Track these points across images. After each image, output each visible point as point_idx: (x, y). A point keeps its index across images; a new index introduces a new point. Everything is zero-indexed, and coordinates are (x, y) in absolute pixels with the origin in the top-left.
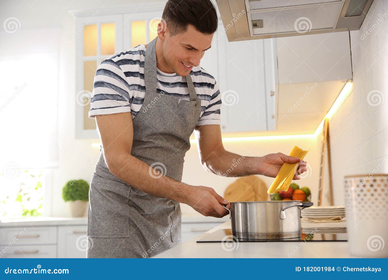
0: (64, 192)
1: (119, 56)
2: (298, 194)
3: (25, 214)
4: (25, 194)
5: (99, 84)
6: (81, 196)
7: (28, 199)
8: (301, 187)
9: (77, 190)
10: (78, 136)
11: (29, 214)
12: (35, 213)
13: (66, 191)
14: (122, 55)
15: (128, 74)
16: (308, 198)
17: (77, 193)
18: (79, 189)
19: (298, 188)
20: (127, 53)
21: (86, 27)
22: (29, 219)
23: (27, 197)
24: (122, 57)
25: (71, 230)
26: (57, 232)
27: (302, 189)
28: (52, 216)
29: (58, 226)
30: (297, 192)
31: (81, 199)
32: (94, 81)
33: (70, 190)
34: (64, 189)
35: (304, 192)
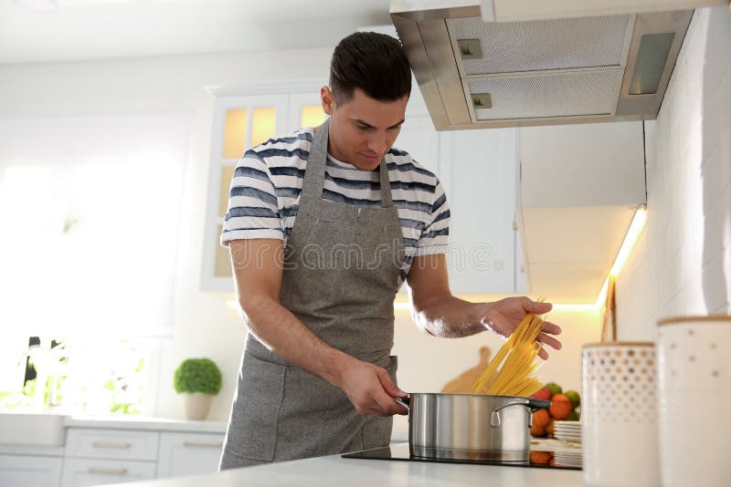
0: (177, 377)
1: (264, 144)
2: (559, 402)
3: (115, 409)
4: (119, 379)
5: (238, 191)
6: (204, 385)
7: (124, 388)
8: (564, 390)
9: (197, 376)
10: (204, 287)
11: (122, 410)
12: (130, 409)
13: (180, 375)
14: (270, 143)
15: (275, 171)
16: (577, 410)
17: (198, 379)
18: (201, 373)
19: (560, 391)
20: (279, 140)
21: (230, 112)
22: (119, 417)
23: (122, 383)
24: (270, 146)
25: (180, 439)
26: (159, 439)
27: (566, 394)
28: (156, 415)
29: (160, 430)
30: (558, 397)
31: (203, 391)
32: (231, 187)
33: (187, 374)
34: (177, 373)
35: (569, 398)
